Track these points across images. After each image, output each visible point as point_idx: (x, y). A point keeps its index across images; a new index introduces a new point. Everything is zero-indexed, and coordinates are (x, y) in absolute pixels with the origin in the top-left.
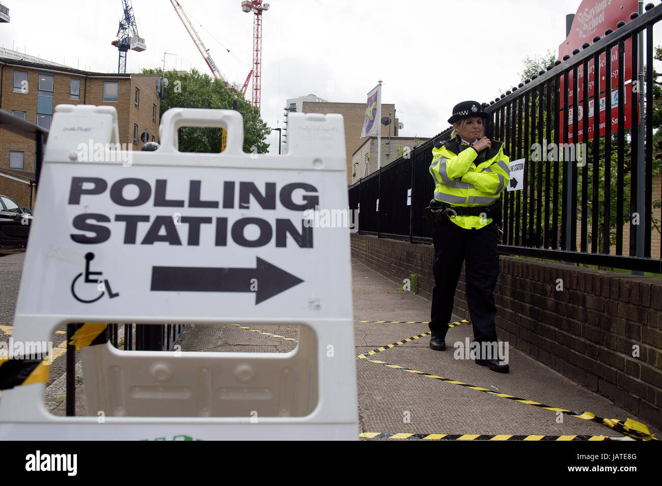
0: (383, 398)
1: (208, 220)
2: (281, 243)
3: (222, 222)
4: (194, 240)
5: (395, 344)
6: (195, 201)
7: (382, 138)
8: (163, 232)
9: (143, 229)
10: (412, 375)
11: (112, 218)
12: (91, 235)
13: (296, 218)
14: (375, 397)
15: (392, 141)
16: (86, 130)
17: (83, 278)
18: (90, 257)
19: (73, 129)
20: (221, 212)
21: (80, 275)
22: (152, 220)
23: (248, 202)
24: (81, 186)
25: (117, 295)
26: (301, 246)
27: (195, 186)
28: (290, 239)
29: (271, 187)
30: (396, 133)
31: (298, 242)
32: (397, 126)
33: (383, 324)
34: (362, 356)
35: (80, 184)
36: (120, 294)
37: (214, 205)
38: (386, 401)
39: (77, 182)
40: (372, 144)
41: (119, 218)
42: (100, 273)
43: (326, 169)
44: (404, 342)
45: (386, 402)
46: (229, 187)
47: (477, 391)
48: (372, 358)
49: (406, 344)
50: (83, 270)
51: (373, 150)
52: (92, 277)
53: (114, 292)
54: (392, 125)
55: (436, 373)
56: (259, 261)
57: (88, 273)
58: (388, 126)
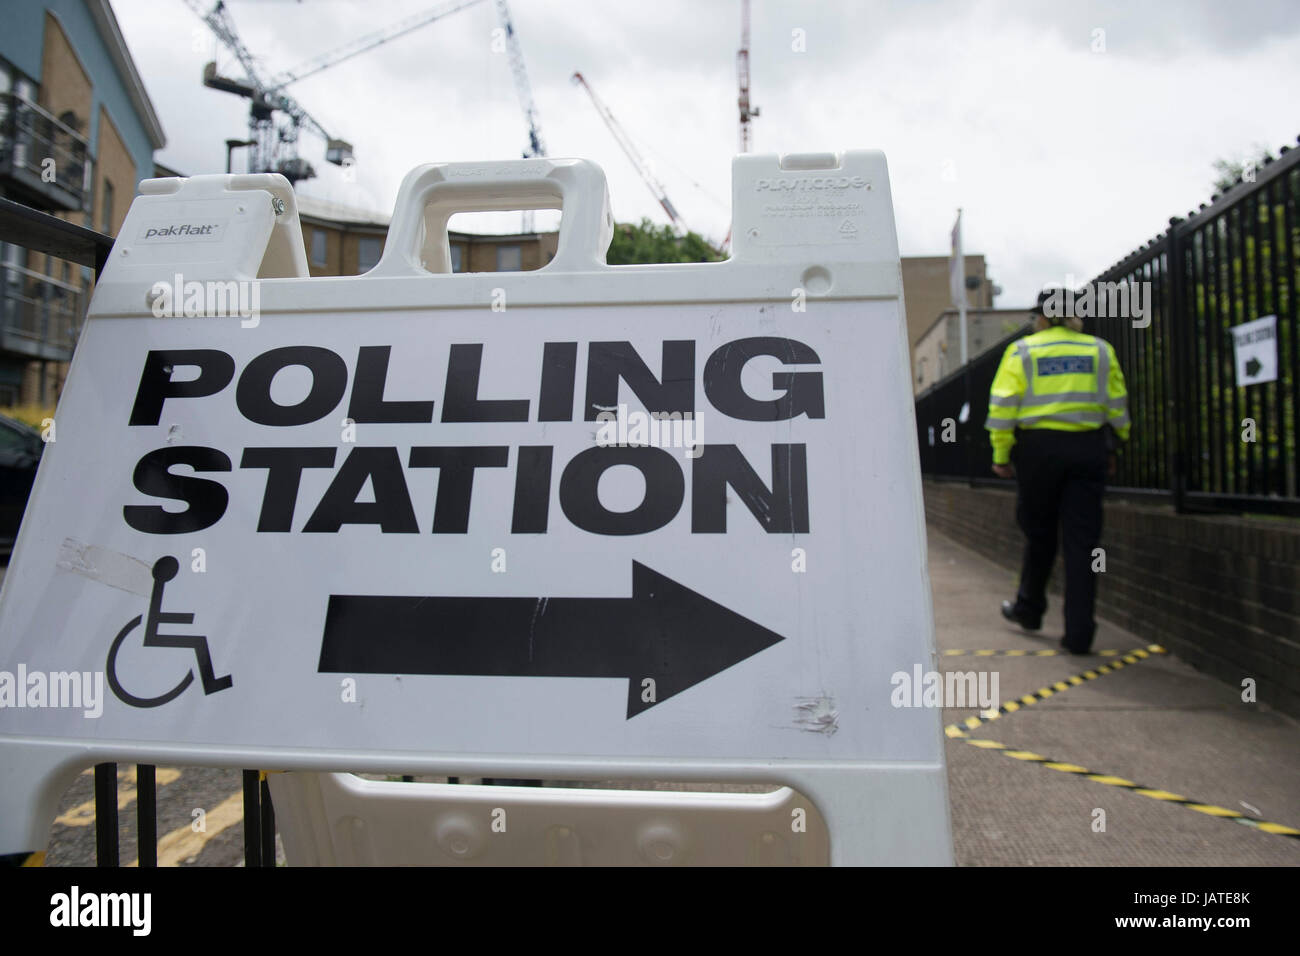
0: (1006, 837)
1: (495, 457)
2: (710, 519)
3: (536, 460)
4: (453, 516)
5: (1020, 703)
6: (463, 402)
7: (969, 313)
8: (367, 494)
9: (314, 486)
10: (1062, 777)
11: (236, 457)
12: (177, 506)
13: (756, 443)
14: (986, 833)
15: (985, 318)
16: (200, 231)
17: (140, 632)
18: (166, 569)
19: (169, 232)
20: (531, 432)
21: (137, 621)
22: (340, 460)
23: (612, 400)
24: (169, 376)
25: (227, 682)
26: (770, 528)
27: (465, 362)
28: (737, 509)
29: (678, 353)
30: (990, 303)
31: (760, 516)
32: (992, 291)
33: (991, 658)
34: (953, 731)
35: (166, 370)
36: (234, 681)
37: (514, 411)
38: (1013, 843)
39: (158, 364)
40: (949, 324)
41: (253, 457)
42: (187, 618)
43: (840, 294)
44: (1037, 696)
45: (1012, 847)
46: (558, 358)
47: (1210, 817)
48: (975, 735)
49: (1043, 703)
50: (144, 609)
51: (952, 336)
52: (165, 629)
53: (218, 674)
54: (983, 290)
55: (1115, 772)
56: (641, 573)
57: (157, 616)
58: (976, 292)
